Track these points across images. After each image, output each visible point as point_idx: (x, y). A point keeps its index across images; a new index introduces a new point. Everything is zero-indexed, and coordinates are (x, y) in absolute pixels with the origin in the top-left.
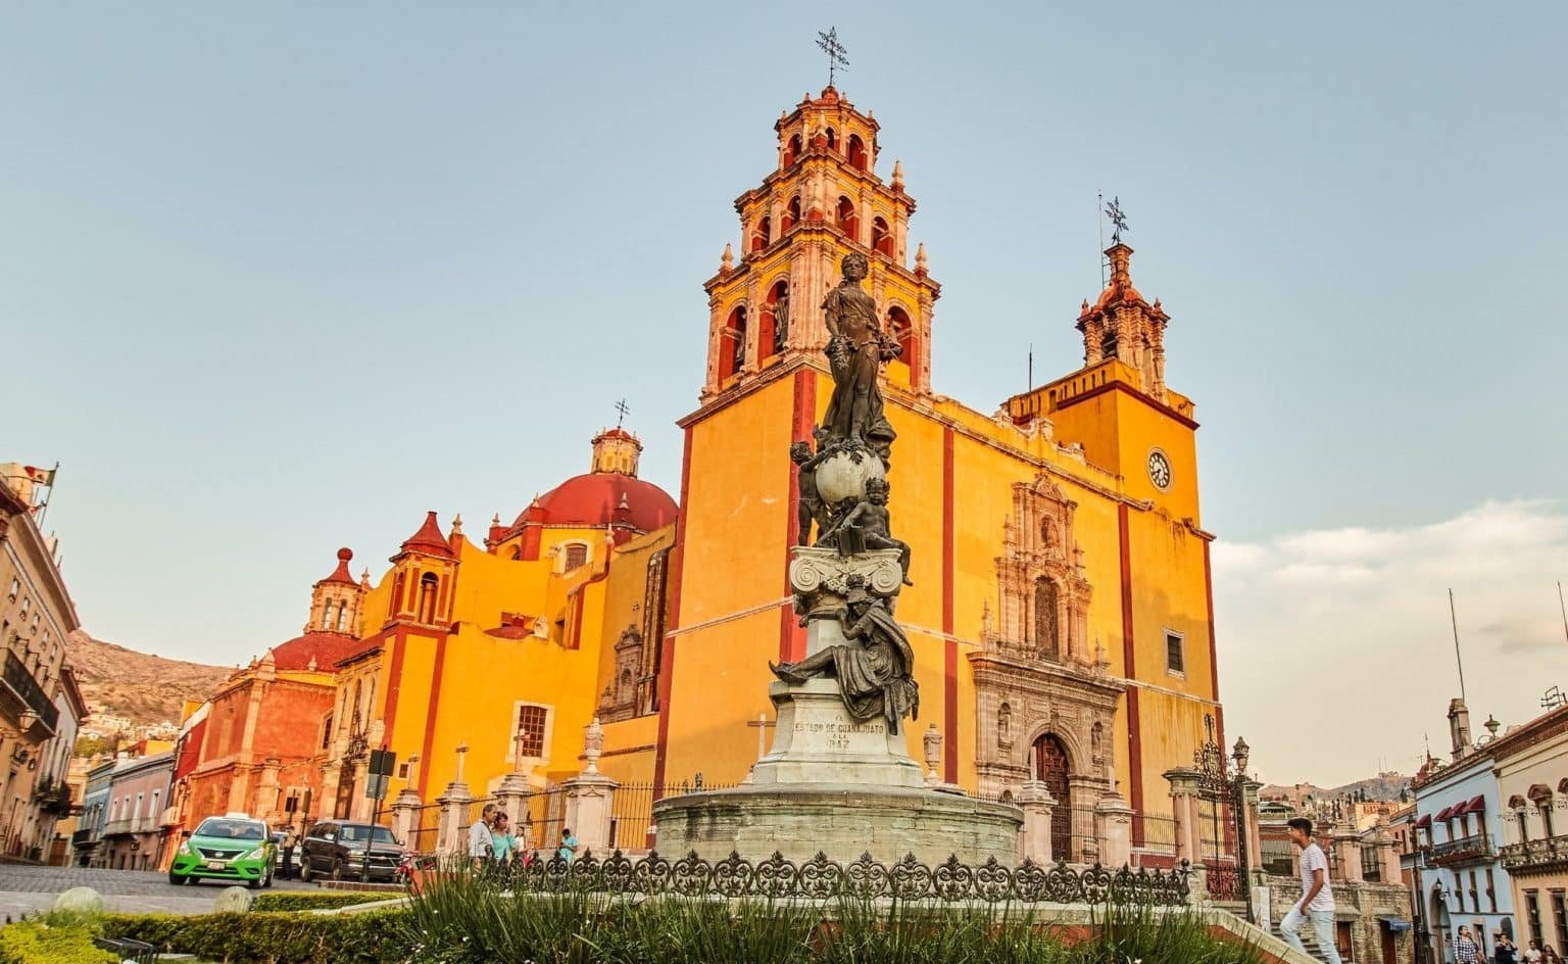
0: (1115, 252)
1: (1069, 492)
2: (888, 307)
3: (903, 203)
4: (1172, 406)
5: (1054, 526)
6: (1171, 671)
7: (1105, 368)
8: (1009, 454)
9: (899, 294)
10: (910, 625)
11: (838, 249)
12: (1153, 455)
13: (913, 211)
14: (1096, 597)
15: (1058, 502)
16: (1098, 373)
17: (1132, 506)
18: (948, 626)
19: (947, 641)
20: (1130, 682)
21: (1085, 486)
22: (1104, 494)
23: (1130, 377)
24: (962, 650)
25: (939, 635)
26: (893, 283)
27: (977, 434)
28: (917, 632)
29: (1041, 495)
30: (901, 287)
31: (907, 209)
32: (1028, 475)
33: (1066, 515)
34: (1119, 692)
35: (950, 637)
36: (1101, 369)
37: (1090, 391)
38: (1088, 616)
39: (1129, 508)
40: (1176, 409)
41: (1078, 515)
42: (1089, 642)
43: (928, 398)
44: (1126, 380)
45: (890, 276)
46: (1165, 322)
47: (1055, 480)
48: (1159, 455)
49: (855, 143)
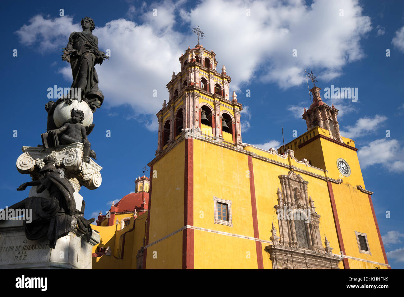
0: (313, 90)
1: (304, 178)
2: (221, 114)
3: (226, 78)
4: (345, 143)
5: (299, 191)
6: (363, 251)
7: (314, 131)
8: (277, 165)
9: (225, 109)
10: (239, 235)
11: (200, 95)
12: (340, 162)
13: (230, 81)
14: (321, 220)
15: (300, 182)
16: (312, 133)
17: (333, 182)
18: (256, 235)
19: (256, 241)
20: (344, 256)
21: (311, 175)
22: (319, 178)
23: (325, 133)
24: (264, 245)
25: (253, 239)
26: (223, 105)
27: (262, 158)
28: (243, 238)
29: (291, 180)
30: (226, 106)
31: (228, 80)
32: (285, 172)
33: (304, 187)
34: (339, 261)
35: (258, 240)
36: (313, 131)
37: (310, 140)
38: (320, 228)
39: (332, 183)
40: (346, 144)
41: (309, 187)
42: (322, 239)
43: (240, 145)
44: (323, 134)
45: (221, 102)
46: (337, 112)
47: (297, 173)
48: (342, 162)
49: (207, 60)
